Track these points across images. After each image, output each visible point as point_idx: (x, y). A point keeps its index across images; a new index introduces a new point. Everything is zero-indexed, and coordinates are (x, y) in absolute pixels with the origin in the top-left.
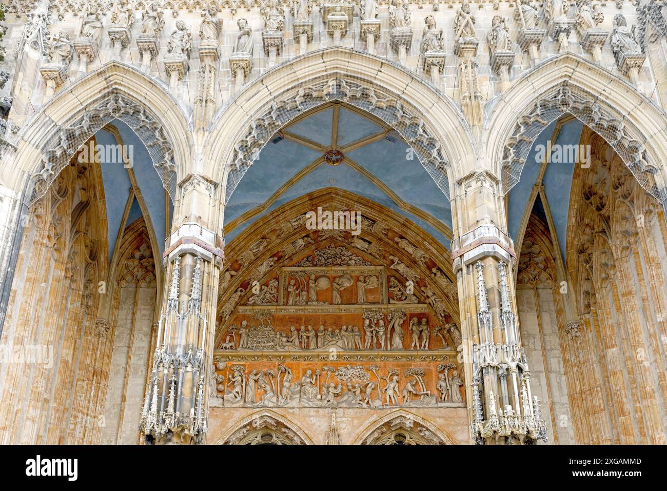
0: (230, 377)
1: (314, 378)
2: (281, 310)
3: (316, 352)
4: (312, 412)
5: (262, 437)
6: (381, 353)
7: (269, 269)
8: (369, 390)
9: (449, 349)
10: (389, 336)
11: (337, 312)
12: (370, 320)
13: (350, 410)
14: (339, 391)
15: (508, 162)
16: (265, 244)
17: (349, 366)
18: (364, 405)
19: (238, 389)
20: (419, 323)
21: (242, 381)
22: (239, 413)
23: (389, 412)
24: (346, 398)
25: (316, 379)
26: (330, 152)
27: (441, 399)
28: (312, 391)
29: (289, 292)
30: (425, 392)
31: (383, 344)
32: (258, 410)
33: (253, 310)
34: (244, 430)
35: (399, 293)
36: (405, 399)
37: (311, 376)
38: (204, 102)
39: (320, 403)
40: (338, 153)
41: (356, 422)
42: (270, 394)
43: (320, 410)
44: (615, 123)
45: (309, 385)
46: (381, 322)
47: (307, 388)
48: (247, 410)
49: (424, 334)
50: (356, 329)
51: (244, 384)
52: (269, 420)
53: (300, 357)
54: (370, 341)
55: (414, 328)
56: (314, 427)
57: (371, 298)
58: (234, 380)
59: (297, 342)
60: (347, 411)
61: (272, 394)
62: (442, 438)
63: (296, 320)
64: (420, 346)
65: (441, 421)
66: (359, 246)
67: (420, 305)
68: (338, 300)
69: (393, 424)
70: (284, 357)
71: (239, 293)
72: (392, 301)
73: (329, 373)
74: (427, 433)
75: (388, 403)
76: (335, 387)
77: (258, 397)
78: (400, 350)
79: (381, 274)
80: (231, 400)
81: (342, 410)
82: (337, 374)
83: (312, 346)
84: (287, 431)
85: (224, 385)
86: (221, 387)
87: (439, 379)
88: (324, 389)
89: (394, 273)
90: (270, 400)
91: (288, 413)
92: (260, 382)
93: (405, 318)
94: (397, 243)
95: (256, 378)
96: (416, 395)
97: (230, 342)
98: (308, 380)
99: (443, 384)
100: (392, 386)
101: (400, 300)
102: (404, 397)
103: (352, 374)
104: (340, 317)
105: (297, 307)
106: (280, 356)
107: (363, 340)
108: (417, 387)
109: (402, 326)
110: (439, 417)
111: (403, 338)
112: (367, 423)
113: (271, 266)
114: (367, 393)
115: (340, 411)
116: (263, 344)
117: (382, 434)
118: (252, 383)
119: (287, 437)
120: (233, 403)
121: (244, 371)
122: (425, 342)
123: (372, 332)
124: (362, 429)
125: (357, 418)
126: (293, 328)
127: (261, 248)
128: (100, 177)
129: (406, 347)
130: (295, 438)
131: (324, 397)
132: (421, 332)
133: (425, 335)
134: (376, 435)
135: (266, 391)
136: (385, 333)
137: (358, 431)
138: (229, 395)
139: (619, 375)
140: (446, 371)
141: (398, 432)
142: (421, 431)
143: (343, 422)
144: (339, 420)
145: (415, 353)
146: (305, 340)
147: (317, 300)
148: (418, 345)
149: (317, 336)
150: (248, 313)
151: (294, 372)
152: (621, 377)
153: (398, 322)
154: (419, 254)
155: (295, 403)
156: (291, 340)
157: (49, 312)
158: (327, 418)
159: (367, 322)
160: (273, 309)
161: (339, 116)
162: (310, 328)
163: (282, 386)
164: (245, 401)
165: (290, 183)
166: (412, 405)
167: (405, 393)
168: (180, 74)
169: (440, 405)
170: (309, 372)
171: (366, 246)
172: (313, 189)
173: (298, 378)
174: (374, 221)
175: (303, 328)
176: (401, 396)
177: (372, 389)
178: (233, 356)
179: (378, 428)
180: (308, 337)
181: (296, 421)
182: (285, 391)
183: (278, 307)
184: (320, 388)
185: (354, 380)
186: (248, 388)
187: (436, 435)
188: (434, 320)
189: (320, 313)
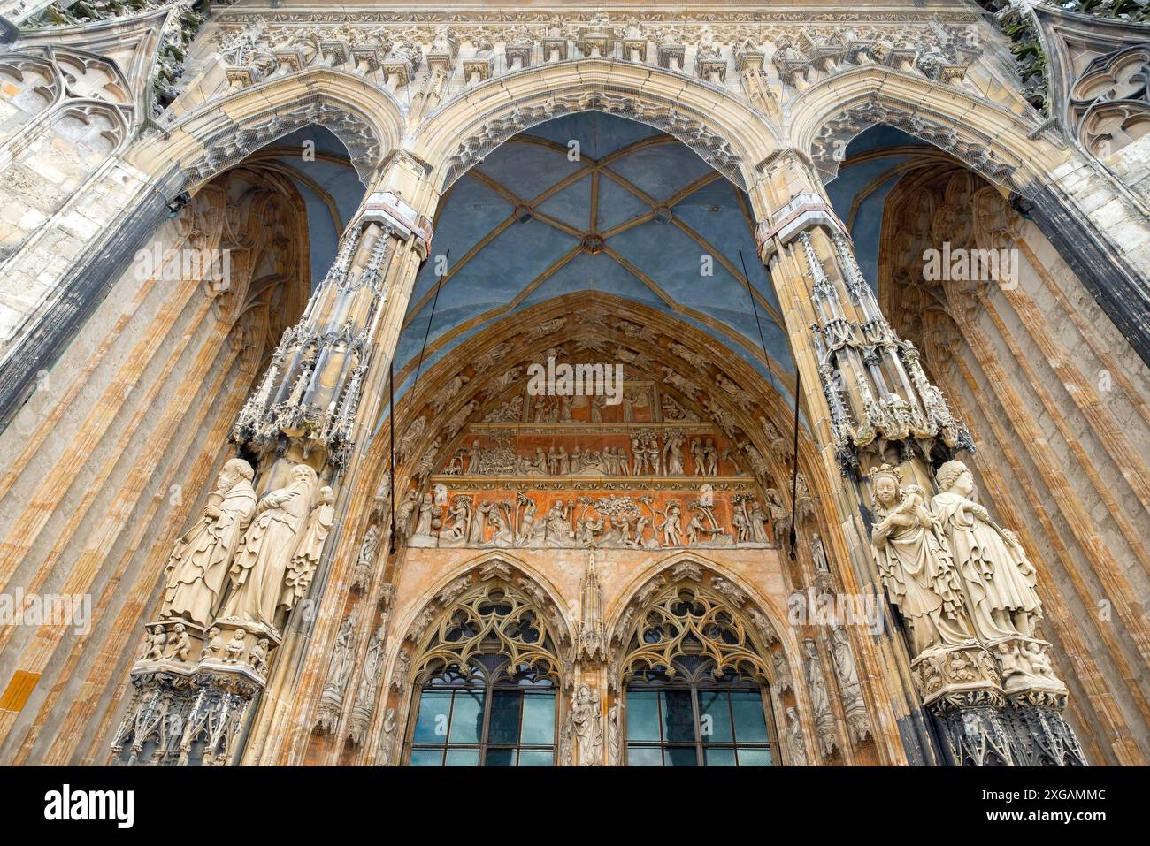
0: (451, 509)
1: (566, 510)
2: (525, 429)
3: (569, 478)
4: (562, 554)
5: (489, 595)
6: (655, 479)
7: (511, 381)
8: (640, 527)
9: (744, 475)
10: (664, 460)
11: (598, 433)
12: (640, 442)
13: (615, 552)
14: (599, 527)
15: (819, 157)
16: (508, 349)
17: (612, 496)
18: (635, 545)
19: (460, 524)
20: (703, 445)
21: (467, 515)
22: (458, 555)
23: (669, 555)
24: (609, 536)
25: (569, 513)
26: (588, 237)
27: (739, 537)
28: (562, 527)
29: (536, 410)
30: (718, 529)
31: (657, 469)
32: (485, 551)
33: (489, 429)
34: (464, 581)
35: (675, 411)
36: (691, 538)
37: (562, 509)
38: (426, 96)
39: (573, 543)
40: (599, 237)
41: (623, 568)
42: (504, 530)
43: (573, 551)
44: (945, 132)
45: (558, 519)
46: (654, 444)
47: (556, 523)
48: (470, 551)
49: (709, 457)
50: (622, 451)
51: (469, 519)
52: (500, 567)
53: (548, 484)
54: (640, 466)
55: (697, 451)
56: (564, 575)
57: (640, 417)
58: (455, 513)
59: (544, 466)
60: (610, 552)
61: (507, 531)
62: (746, 590)
63: (545, 442)
64: (707, 473)
65: (742, 567)
66: (624, 359)
67: (703, 424)
68: (599, 418)
69: (676, 572)
70: (527, 484)
71: (471, 405)
72: (666, 420)
73: (586, 505)
74: (724, 585)
75: (667, 543)
76: (595, 523)
77: (487, 536)
78: (680, 476)
79: (652, 390)
80: (450, 538)
81: (603, 552)
82: (596, 506)
83: (564, 470)
84: (525, 582)
85: (442, 520)
86: (437, 522)
87: (735, 512)
88: (579, 525)
89: (668, 388)
90: (503, 539)
91: (528, 555)
92: (492, 516)
93: (685, 440)
94: (671, 350)
95: (486, 510)
96: (705, 533)
97: (455, 465)
98: (558, 513)
99: (741, 519)
100: (672, 520)
101: (677, 418)
102: (689, 536)
103: (617, 505)
104: (601, 439)
105: (545, 426)
106: (520, 483)
107: (631, 464)
108: (705, 524)
109: (681, 448)
110: (740, 562)
111: (683, 462)
112: (639, 569)
113: (515, 378)
114: (639, 530)
115: (601, 554)
116: (498, 468)
117: (661, 586)
118: (480, 516)
119: (525, 591)
120: (451, 542)
121: (470, 503)
122: (713, 467)
123: (642, 455)
124: (632, 577)
125: (625, 563)
126: (539, 450)
127: (503, 353)
128: (308, 256)
129: (688, 473)
130: (537, 592)
131: (578, 535)
132: (707, 455)
133: (712, 458)
134: (652, 587)
135: (498, 528)
136: (660, 455)
137: (626, 580)
138: (448, 532)
139: (994, 475)
140: (744, 501)
141: (683, 585)
142: (715, 583)
143: (605, 568)
144: (599, 565)
145: (700, 479)
146: (554, 464)
147: (572, 418)
148: (703, 470)
149: (570, 460)
150: (483, 433)
151: (539, 504)
152: (998, 478)
153: (675, 444)
154: (699, 360)
155: (538, 543)
156: (536, 464)
157: (189, 378)
158: (582, 563)
159: (636, 443)
160: (514, 427)
161: (598, 190)
162: (561, 449)
163: (521, 520)
164: (468, 541)
165: (542, 280)
166: (700, 545)
167: (690, 530)
168: (401, 77)
169: (739, 545)
170: (559, 504)
171: (633, 357)
172: (569, 291)
173: (544, 512)
174: (642, 326)
175: (552, 449)
176: (685, 535)
177: (646, 526)
178: (457, 483)
179: (654, 578)
180: (559, 461)
181: (537, 567)
182: (525, 527)
183: (522, 426)
184: (574, 526)
185: (619, 514)
186: (475, 522)
187: (738, 587)
188: (721, 441)
189: (575, 433)
